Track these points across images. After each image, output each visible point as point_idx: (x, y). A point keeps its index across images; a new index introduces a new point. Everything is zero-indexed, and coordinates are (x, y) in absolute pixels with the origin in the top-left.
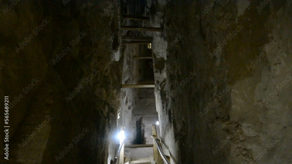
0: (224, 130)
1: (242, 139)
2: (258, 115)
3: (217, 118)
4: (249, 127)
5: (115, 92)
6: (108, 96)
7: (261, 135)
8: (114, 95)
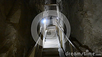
0: (81, 14)
1: (87, 16)
2: (93, 8)
3: (78, 11)
4: (90, 12)
5: (42, 6)
6: (40, 7)
7: (93, 15)
8: (42, 7)
